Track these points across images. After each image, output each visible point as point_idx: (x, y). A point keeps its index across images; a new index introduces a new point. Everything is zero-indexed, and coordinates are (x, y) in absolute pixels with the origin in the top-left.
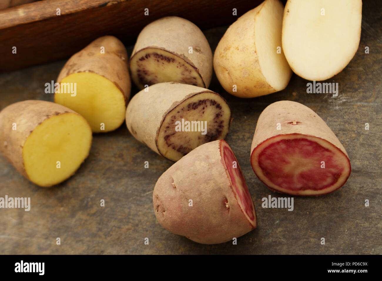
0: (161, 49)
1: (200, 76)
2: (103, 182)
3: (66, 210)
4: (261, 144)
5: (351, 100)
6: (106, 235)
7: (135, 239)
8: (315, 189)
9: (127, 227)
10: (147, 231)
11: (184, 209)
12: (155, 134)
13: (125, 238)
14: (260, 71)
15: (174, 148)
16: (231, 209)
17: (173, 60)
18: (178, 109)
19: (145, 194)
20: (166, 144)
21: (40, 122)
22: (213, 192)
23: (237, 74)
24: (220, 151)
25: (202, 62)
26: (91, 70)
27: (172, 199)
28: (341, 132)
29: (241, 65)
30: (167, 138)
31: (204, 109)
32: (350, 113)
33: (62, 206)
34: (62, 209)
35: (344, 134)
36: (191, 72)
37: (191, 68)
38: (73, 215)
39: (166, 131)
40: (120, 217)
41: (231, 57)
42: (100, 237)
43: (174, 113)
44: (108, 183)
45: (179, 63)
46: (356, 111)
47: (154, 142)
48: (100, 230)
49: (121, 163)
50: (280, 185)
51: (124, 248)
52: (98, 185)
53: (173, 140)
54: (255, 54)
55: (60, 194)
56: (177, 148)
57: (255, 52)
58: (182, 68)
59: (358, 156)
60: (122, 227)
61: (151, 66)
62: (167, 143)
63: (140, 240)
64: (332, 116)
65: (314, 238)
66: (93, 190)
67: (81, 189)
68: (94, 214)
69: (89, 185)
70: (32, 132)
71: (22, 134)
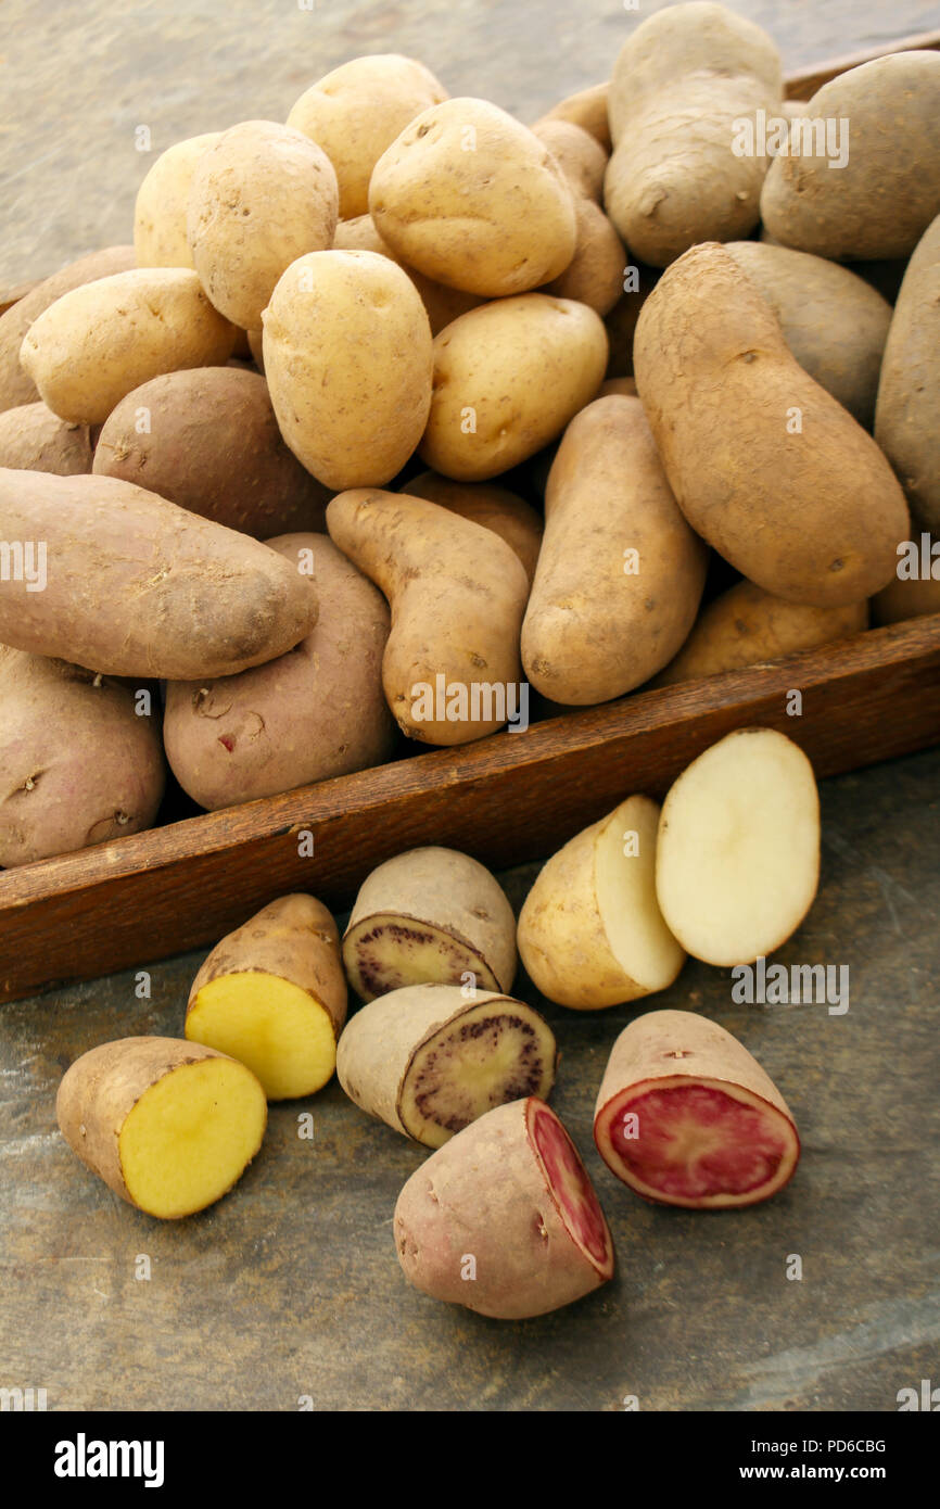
0: (404, 917)
1: (488, 967)
2: (294, 1203)
6: (299, 1317)
7: (362, 1318)
8: (734, 1192)
9: (344, 1295)
10: (387, 1301)
11: (454, 1244)
12: (394, 1093)
13: (341, 1319)
14: (609, 952)
15: (438, 1121)
16: (550, 1237)
17: (431, 938)
18: (441, 1038)
19: (383, 1224)
20: (420, 1115)
21: (154, 1079)
22: (512, 1204)
23: (563, 960)
24: (527, 1120)
25: (491, 938)
26: (259, 966)
27: (430, 1224)
28: (790, 1072)
29: (569, 942)
30: (421, 1100)
31: (495, 1035)
33: (206, 1258)
36: (468, 960)
37: (468, 953)
38: (230, 1277)
39: (417, 1087)
40: (329, 1276)
41: (550, 925)
42: (288, 1320)
43: (433, 1047)
44: (303, 1205)
45: (444, 943)
47: (394, 1110)
48: (288, 1305)
49: (332, 1161)
50: (661, 1188)
51: (338, 1340)
52: (283, 1210)
53: (435, 1104)
54: (596, 916)
55: (201, 1233)
56: (444, 1122)
57: (597, 913)
58: (450, 954)
59: (825, 1120)
60: (335, 1295)
61: (387, 952)
62: (422, 1112)
63: (371, 1322)
64: (771, 1039)
65: (736, 1295)
66: (272, 1221)
67: (246, 1221)
68: (276, 1271)
69: (264, 1213)
70: (136, 1101)
71: (117, 1106)
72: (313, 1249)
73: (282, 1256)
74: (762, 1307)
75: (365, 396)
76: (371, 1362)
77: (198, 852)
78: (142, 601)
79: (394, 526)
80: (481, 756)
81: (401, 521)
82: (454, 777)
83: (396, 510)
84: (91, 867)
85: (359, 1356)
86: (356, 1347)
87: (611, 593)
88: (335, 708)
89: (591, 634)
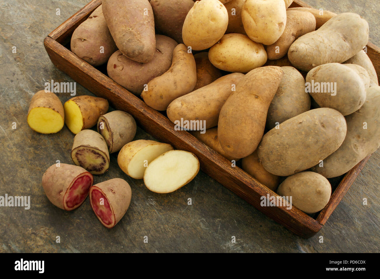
0: (108, 123)
2: (51, 146)
3: (30, 143)
5: (155, 207)
6: (30, 164)
7: (37, 174)
8: (102, 220)
9: (39, 168)
13: (34, 171)
15: (78, 159)
16: (61, 195)
17: (109, 131)
21: (45, 106)
22: (61, 184)
23: (123, 157)
24: (79, 175)
25: (118, 141)
26: (80, 107)
28: (137, 213)
31: (98, 157)
32: (149, 210)
33: (31, 140)
34: (29, 141)
35: (138, 214)
38: (30, 147)
39: (78, 151)
40: (41, 163)
42: (28, 162)
43: (85, 148)
44: (52, 148)
45: (110, 134)
46: (151, 212)
48: (31, 160)
49: (64, 147)
50: (94, 207)
51: (30, 174)
52: (49, 146)
57: (133, 156)
59: (131, 226)
60: (38, 167)
62: (76, 155)
64: (142, 205)
65: (84, 235)
66: (45, 145)
67: (42, 141)
68: (36, 153)
69: (46, 143)
70: (39, 107)
71: (36, 104)
72: (45, 156)
73: (40, 152)
74: (85, 241)
75: (195, 34)
76: (30, 182)
77: (94, 78)
78: (123, 30)
79: (181, 59)
80: (149, 112)
81: (183, 60)
82: (142, 110)
83: (185, 57)
84: (78, 63)
85: (29, 179)
86: (31, 178)
87: (192, 110)
88: (137, 79)
89: (180, 113)
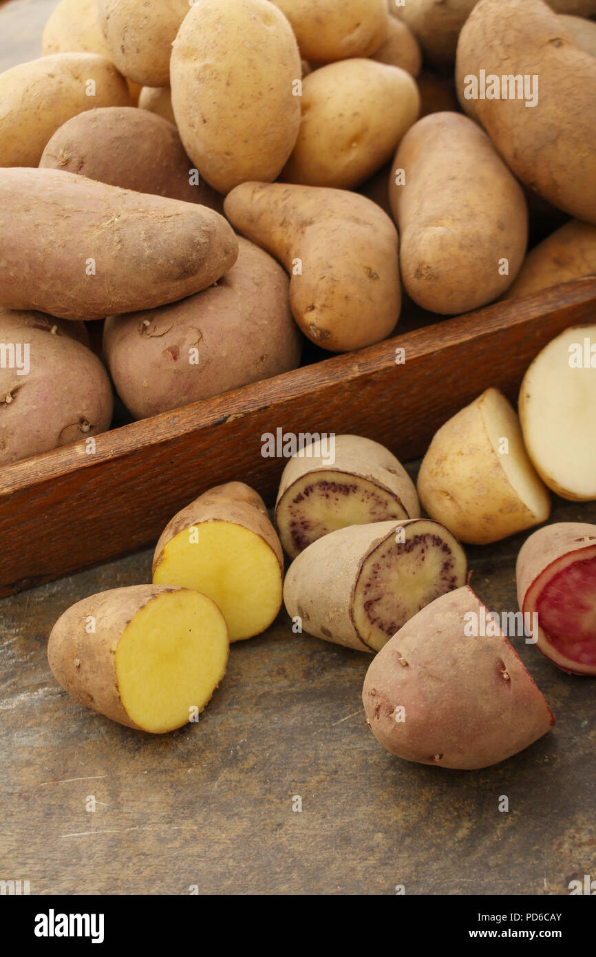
0: (332, 471)
1: (404, 509)
2: (259, 715)
3: (199, 770)
4: (538, 578)
7: (336, 793)
10: (356, 778)
11: (430, 696)
12: (347, 599)
14: (506, 481)
15: (381, 627)
16: (512, 680)
17: (355, 488)
18: (382, 550)
19: (339, 723)
20: (368, 619)
21: (141, 605)
22: (476, 654)
23: (466, 495)
25: (402, 488)
26: (217, 518)
27: (404, 684)
29: (471, 478)
30: (368, 605)
31: (423, 551)
33: (191, 766)
34: (190, 771)
36: (387, 504)
37: (386, 497)
38: (213, 776)
39: (365, 593)
40: (300, 765)
41: (453, 469)
42: (270, 802)
43: (376, 558)
44: (268, 716)
45: (366, 491)
47: (347, 616)
49: (285, 683)
50: (577, 659)
51: (319, 812)
52: (250, 722)
53: (378, 610)
54: (493, 454)
55: (181, 748)
56: (386, 628)
57: (493, 451)
58: (372, 500)
61: (315, 509)
62: (369, 617)
63: (345, 795)
66: (241, 732)
67: (219, 734)
68: (253, 768)
69: (233, 726)
70: (128, 622)
71: (111, 629)
72: (282, 747)
73: (256, 756)
75: (260, 93)
76: (351, 824)
77: (153, 442)
78: (99, 238)
79: (285, 199)
80: (375, 355)
81: (290, 195)
82: (356, 371)
84: (64, 460)
85: (338, 822)
86: (336, 815)
87: (472, 216)
88: (256, 324)
89: (463, 242)
